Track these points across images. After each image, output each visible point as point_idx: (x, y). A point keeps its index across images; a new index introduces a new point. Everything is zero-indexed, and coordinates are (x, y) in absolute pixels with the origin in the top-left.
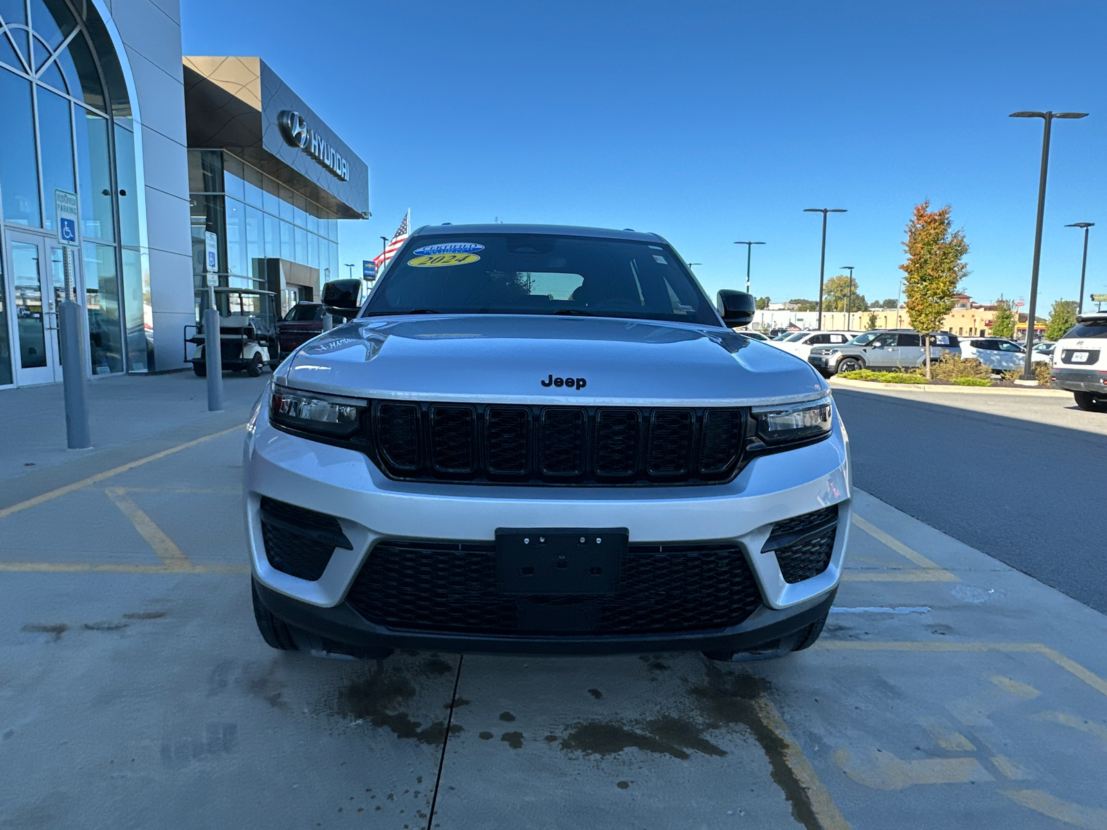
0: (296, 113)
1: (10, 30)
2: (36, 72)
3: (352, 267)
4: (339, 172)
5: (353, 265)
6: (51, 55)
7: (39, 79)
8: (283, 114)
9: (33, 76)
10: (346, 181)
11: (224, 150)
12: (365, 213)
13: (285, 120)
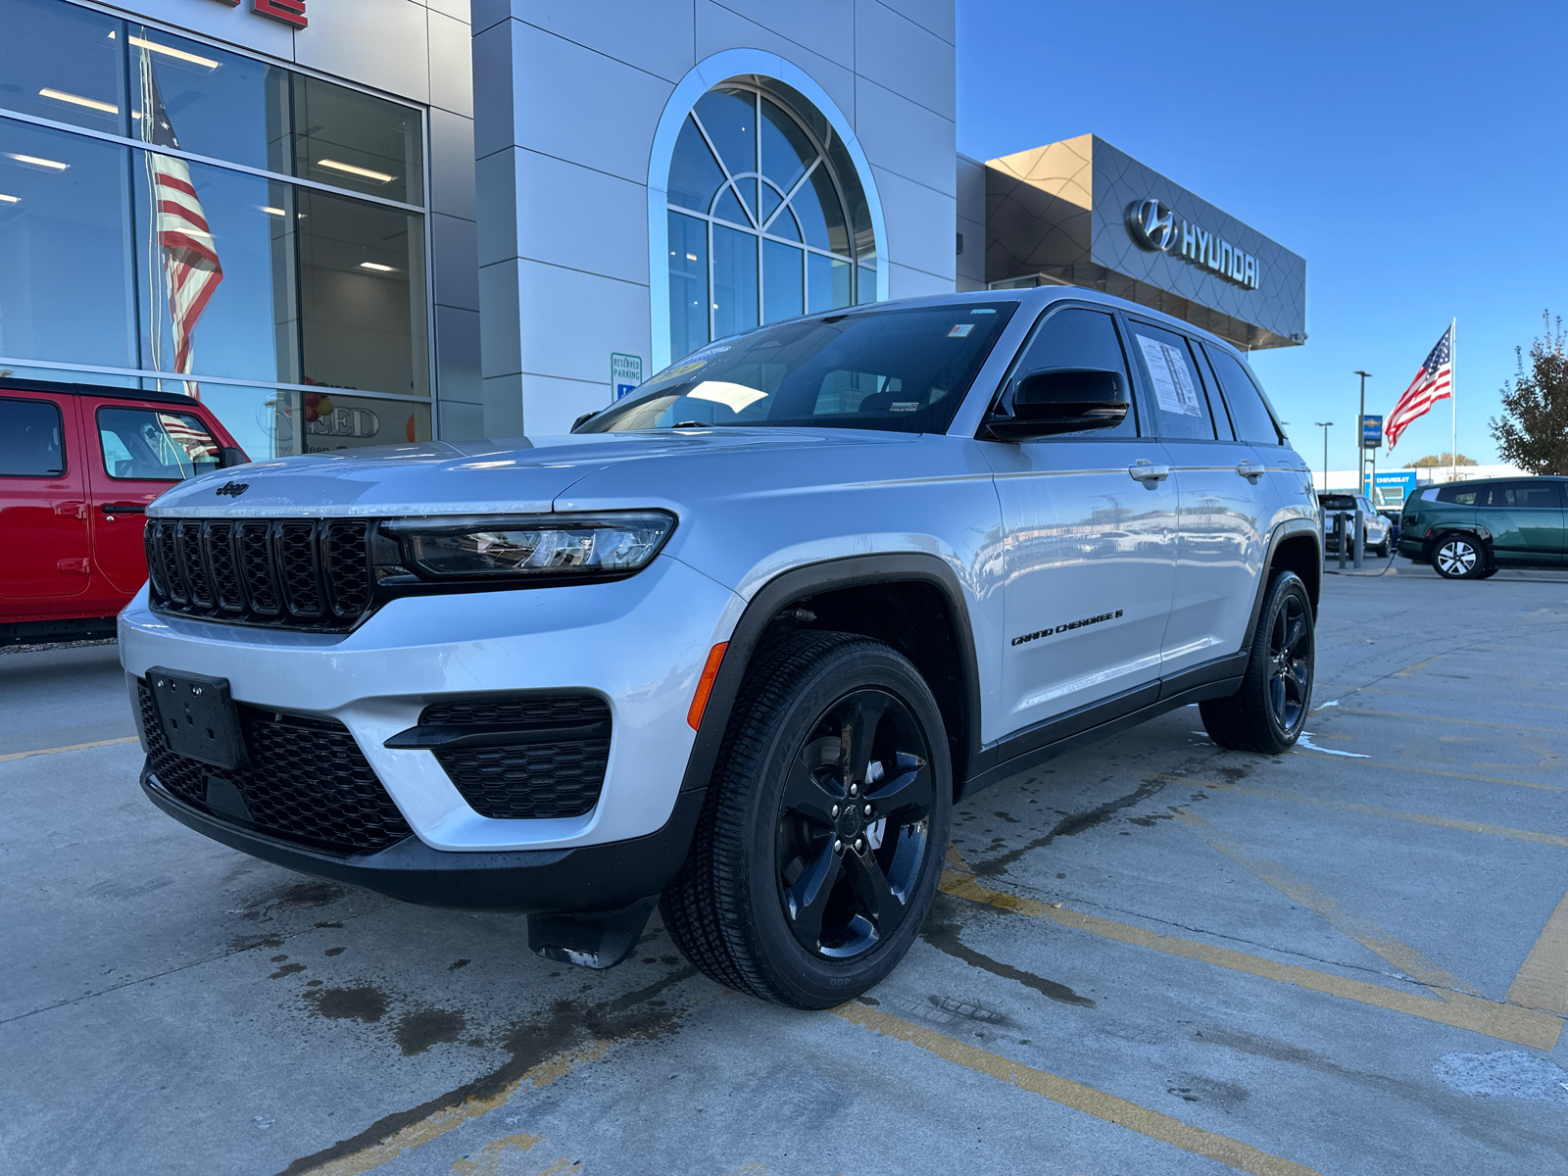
0: (1153, 201)
1: (735, 182)
2: (763, 225)
3: (1328, 427)
4: (1238, 277)
5: (1331, 424)
6: (783, 199)
7: (767, 232)
8: (1131, 206)
9: (761, 231)
10: (1254, 288)
11: (1041, 275)
12: (1296, 336)
13: (1133, 216)
